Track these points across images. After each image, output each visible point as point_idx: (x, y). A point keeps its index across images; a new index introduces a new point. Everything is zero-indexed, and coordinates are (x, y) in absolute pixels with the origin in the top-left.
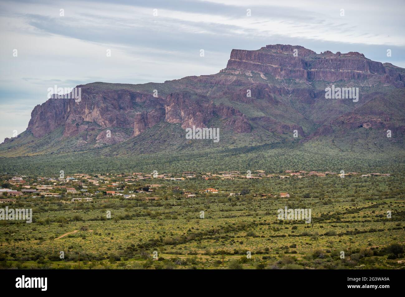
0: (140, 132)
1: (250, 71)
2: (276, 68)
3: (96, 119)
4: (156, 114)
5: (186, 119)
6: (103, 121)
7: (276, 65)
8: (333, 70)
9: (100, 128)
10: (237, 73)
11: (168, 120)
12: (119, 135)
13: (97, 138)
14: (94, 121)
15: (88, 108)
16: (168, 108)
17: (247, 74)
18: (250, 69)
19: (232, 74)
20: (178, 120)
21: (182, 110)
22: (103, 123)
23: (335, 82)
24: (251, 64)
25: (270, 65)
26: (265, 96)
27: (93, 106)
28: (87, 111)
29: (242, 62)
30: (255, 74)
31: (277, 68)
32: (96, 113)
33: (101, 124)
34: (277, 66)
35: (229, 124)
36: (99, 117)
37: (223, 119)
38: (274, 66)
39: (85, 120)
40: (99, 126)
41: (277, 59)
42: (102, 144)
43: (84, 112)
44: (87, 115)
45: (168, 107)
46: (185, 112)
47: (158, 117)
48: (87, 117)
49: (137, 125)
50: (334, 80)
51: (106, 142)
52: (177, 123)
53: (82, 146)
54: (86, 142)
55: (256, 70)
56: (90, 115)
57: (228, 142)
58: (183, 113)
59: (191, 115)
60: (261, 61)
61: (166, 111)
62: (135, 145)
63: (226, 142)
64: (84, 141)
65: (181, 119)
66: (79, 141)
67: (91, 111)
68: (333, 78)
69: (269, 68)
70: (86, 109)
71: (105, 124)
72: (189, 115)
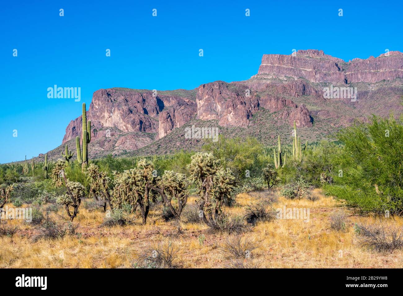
0: (166, 134)
1: (283, 76)
2: (310, 72)
3: (117, 124)
4: (185, 111)
5: (225, 114)
6: (125, 125)
7: (309, 68)
8: (373, 71)
9: (121, 133)
10: (270, 77)
11: (201, 117)
12: (143, 140)
13: (116, 145)
14: (115, 126)
15: (107, 112)
16: (200, 103)
17: (281, 78)
18: (283, 73)
19: (265, 79)
20: (214, 116)
21: (219, 102)
22: (124, 127)
23: (377, 82)
24: (284, 68)
25: (303, 69)
26: (311, 92)
27: (113, 109)
28: (106, 115)
29: (274, 66)
30: (289, 78)
31: (312, 72)
32: (116, 116)
33: (122, 129)
34: (310, 70)
35: (281, 118)
36: (120, 120)
37: (271, 112)
38: (308, 70)
39: (104, 125)
40: (120, 131)
41: (311, 63)
42: (122, 151)
43: (104, 117)
44: (106, 120)
45: (201, 101)
46: (222, 107)
47: (187, 115)
48: (107, 121)
49: (162, 125)
50: (375, 81)
51: (126, 149)
52: (212, 120)
53: (97, 154)
54: (103, 150)
55: (289, 74)
56: (110, 119)
57: (286, 139)
58: (219, 108)
59: (230, 108)
60: (294, 65)
61: (198, 106)
62: (159, 148)
63: (284, 139)
64: (101, 148)
65: (217, 114)
66: (94, 148)
67: (111, 114)
68: (373, 79)
69: (303, 72)
70: (106, 112)
71: (127, 129)
72: (228, 108)
